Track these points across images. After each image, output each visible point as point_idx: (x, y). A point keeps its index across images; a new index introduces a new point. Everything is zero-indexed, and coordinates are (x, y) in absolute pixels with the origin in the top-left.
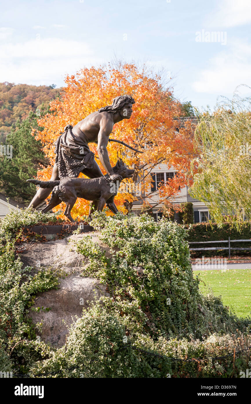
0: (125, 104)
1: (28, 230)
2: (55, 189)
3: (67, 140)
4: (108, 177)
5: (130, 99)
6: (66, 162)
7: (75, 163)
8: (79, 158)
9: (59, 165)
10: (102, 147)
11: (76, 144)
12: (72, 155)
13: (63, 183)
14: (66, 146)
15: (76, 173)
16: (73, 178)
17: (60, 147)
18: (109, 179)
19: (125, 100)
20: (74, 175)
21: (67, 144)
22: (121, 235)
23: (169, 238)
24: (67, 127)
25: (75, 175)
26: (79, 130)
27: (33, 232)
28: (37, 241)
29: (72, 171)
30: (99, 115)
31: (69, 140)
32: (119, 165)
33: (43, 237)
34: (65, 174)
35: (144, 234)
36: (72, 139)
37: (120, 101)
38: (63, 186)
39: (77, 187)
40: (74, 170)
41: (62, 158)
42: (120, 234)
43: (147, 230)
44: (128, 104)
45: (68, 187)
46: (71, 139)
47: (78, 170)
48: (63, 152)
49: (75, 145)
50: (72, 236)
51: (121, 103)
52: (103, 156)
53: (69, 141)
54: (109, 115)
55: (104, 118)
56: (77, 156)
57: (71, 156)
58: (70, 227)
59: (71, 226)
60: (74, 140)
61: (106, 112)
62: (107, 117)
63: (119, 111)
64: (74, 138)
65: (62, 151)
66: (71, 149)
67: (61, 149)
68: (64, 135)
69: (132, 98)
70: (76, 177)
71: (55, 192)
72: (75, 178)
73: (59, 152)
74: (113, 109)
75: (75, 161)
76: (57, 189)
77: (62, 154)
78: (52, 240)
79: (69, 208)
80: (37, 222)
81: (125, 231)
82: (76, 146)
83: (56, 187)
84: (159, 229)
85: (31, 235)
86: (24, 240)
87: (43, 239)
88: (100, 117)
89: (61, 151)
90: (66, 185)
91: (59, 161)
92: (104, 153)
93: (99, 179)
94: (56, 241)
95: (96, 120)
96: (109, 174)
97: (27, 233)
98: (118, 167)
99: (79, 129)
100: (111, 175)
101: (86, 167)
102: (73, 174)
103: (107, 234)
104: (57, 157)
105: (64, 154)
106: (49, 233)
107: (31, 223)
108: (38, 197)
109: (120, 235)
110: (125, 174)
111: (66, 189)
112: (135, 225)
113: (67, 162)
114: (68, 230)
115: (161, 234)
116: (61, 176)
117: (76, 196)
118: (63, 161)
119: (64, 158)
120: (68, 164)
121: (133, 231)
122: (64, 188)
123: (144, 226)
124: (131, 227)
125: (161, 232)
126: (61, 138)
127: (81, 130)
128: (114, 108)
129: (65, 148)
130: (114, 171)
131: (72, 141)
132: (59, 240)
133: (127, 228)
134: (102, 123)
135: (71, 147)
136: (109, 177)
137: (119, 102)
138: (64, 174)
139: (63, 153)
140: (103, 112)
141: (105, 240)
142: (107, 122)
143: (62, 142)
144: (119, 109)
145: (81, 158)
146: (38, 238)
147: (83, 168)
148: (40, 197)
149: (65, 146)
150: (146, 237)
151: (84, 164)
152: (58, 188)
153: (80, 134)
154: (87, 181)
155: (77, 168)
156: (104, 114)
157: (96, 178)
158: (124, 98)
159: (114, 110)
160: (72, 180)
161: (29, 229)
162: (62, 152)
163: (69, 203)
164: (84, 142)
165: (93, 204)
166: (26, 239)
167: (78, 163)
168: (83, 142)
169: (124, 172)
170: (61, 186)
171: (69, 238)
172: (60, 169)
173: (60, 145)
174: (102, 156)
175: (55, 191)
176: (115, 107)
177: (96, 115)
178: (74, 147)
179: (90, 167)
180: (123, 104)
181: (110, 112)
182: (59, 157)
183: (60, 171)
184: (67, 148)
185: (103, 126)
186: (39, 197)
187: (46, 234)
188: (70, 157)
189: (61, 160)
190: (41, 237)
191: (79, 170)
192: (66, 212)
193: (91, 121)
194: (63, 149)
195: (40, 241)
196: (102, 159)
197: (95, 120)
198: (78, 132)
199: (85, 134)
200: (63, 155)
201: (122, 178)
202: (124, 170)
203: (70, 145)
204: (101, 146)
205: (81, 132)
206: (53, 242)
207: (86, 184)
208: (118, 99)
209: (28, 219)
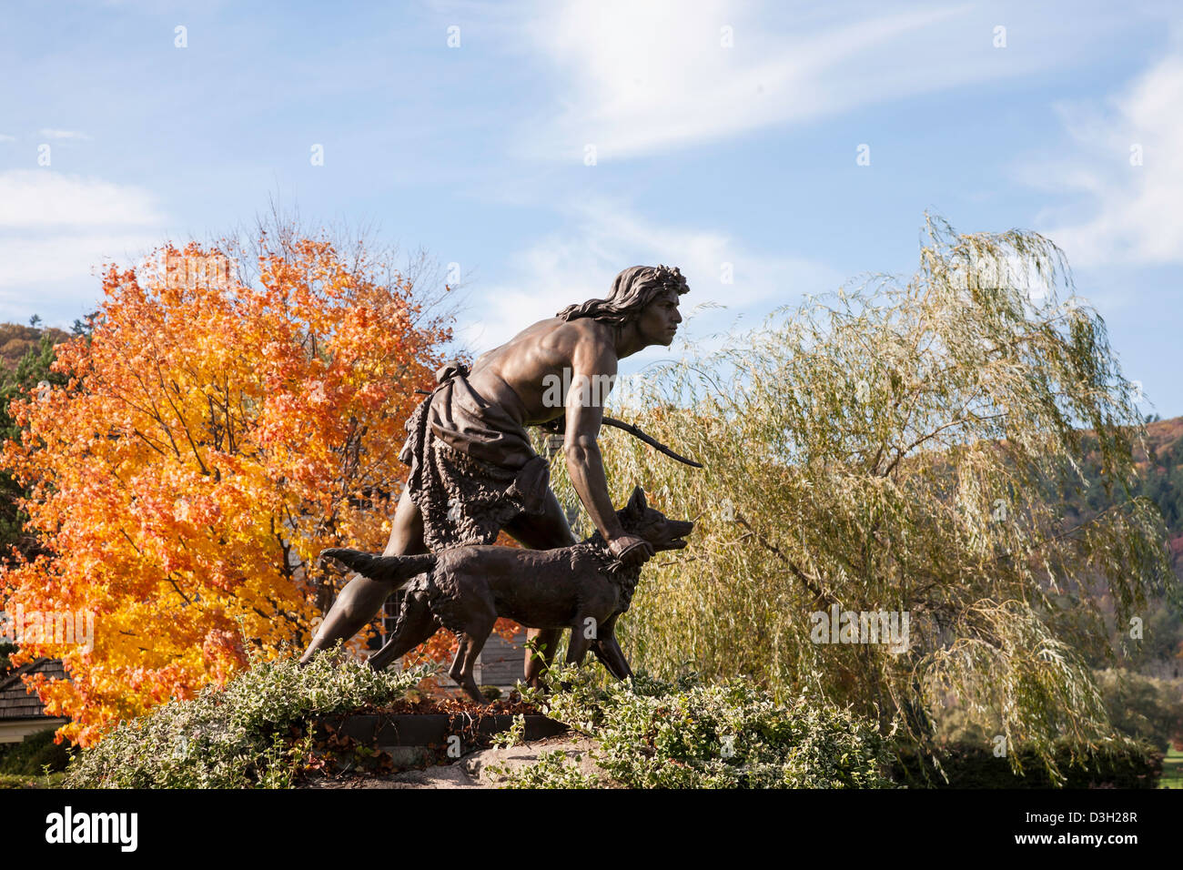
0: (660, 293)
1: (329, 729)
2: (418, 584)
3: (455, 415)
4: (599, 547)
5: (675, 278)
6: (454, 491)
7: (483, 495)
8: (498, 475)
9: (427, 499)
10: (582, 440)
11: (490, 426)
12: (472, 466)
13: (448, 563)
14: (452, 432)
15: (486, 528)
16: (481, 548)
17: (427, 438)
18: (606, 551)
19: (659, 281)
20: (481, 538)
21: (455, 427)
22: (677, 751)
23: (844, 762)
24: (450, 370)
25: (485, 536)
26: (497, 379)
27: (346, 738)
28: (359, 769)
29: (473, 524)
30: (569, 329)
31: (464, 412)
32: (638, 504)
33: (384, 757)
34: (448, 533)
35: (755, 749)
36: (473, 407)
37: (640, 281)
38: (450, 572)
39: (498, 578)
40: (481, 519)
41: (436, 476)
42: (672, 747)
43: (760, 733)
44: (668, 292)
45: (466, 579)
46: (472, 410)
47: (495, 519)
48: (441, 453)
49: (484, 429)
50: (486, 753)
51: (642, 291)
52: (587, 470)
53: (465, 417)
54: (603, 330)
55: (587, 339)
56: (492, 471)
57: (470, 469)
58: (476, 723)
59: (480, 715)
60: (484, 411)
61: (591, 320)
62: (598, 338)
63: (637, 316)
64: (482, 406)
65: (437, 451)
66: (474, 446)
67: (433, 445)
68: (442, 396)
69: (679, 275)
70: (487, 542)
71: (417, 596)
72: (489, 548)
73: (425, 454)
74: (614, 310)
75: (482, 488)
76: (424, 585)
77: (438, 460)
78: (412, 767)
79: (468, 652)
80: (357, 701)
81: (687, 737)
82: (488, 435)
83: (423, 578)
84: (806, 730)
85: (341, 747)
86: (318, 767)
87: (383, 765)
88: (574, 338)
89: (432, 450)
90: (461, 569)
91: (424, 486)
92: (590, 461)
93: (569, 554)
94: (429, 770)
95: (560, 347)
96: (606, 534)
97: (326, 741)
98: (637, 512)
99: (498, 375)
100: (613, 537)
101: (522, 509)
102: (478, 534)
103: (621, 748)
104: (418, 473)
105: (446, 463)
106: (405, 744)
107: (340, 706)
108: (343, 615)
109: (671, 750)
110: (660, 535)
111: (461, 584)
112: (714, 717)
113: (458, 490)
114: (469, 730)
115: (816, 749)
116: (433, 538)
117: (493, 610)
118: (441, 485)
119: (443, 477)
120: (460, 497)
121: (712, 737)
122: (452, 580)
123: (749, 720)
124: (704, 723)
125: (814, 744)
126: (433, 404)
127: (504, 381)
128: (618, 304)
129: (450, 440)
130: (623, 526)
131: (473, 415)
132: (439, 769)
133: (694, 727)
134: (582, 356)
135: (471, 437)
136: (606, 546)
137: (636, 287)
138: (443, 532)
139: (441, 457)
140: (582, 320)
141: (620, 767)
142: (600, 353)
143: (437, 420)
144: (634, 312)
145: (506, 476)
146: (364, 759)
147: (512, 513)
148: (352, 615)
149: (449, 435)
150: (765, 759)
151: (515, 497)
152: (431, 580)
153: (500, 393)
154: (531, 559)
155: (492, 513)
156: (586, 325)
157: (560, 550)
158: (652, 272)
159: (621, 312)
160: (479, 552)
161: (333, 726)
162: (438, 456)
163: (471, 635)
164: (516, 420)
165: (539, 640)
166: (323, 763)
167: (495, 496)
168: (509, 419)
169: (657, 529)
170: (443, 574)
171: (475, 760)
172: (430, 515)
173: (428, 432)
174: (582, 473)
175: (416, 591)
176: (623, 302)
177: (558, 329)
178: (483, 438)
179: (536, 508)
180: (653, 293)
181: (604, 322)
182: (425, 474)
183: (430, 521)
184: (458, 439)
185: (585, 367)
186: (348, 615)
187: (393, 743)
188: (467, 473)
189: (433, 483)
190: (376, 755)
191: (498, 519)
192: (457, 666)
193: (542, 348)
194: (439, 444)
195: (370, 770)
196: (584, 482)
197: (555, 345)
198: (495, 387)
199: (518, 392)
200: (440, 467)
201: (652, 550)
202: (657, 521)
203: (467, 430)
204: (577, 435)
205: (503, 386)
206: (418, 774)
207: (529, 567)
208: (633, 278)
209: (330, 688)
